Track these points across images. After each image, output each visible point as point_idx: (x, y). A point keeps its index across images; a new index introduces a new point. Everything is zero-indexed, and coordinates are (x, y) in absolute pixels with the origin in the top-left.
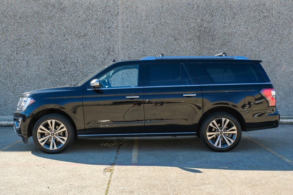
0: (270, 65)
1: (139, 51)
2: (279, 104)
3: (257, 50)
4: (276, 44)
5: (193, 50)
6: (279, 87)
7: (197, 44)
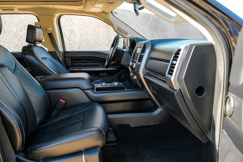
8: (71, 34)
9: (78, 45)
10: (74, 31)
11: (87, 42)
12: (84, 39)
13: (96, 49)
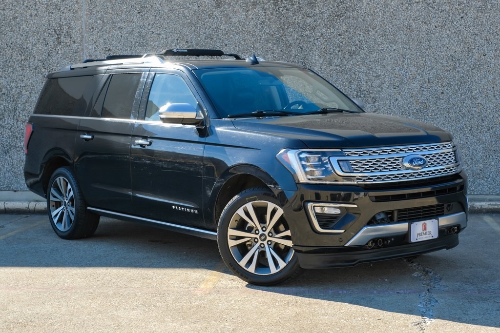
0: (458, 65)
1: (131, 33)
2: (481, 165)
3: (424, 27)
4: (472, 13)
5: (261, 30)
6: (480, 121)
7: (272, 14)
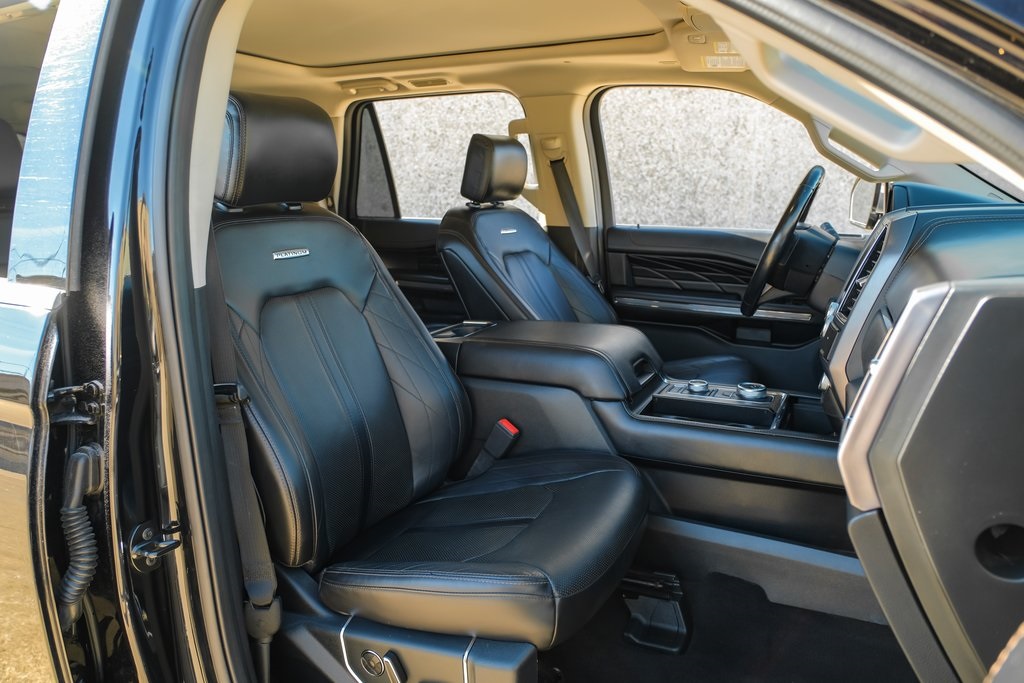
8: (733, 136)
9: (754, 182)
10: (748, 124)
11: (796, 173)
12: (784, 156)
13: (835, 201)
